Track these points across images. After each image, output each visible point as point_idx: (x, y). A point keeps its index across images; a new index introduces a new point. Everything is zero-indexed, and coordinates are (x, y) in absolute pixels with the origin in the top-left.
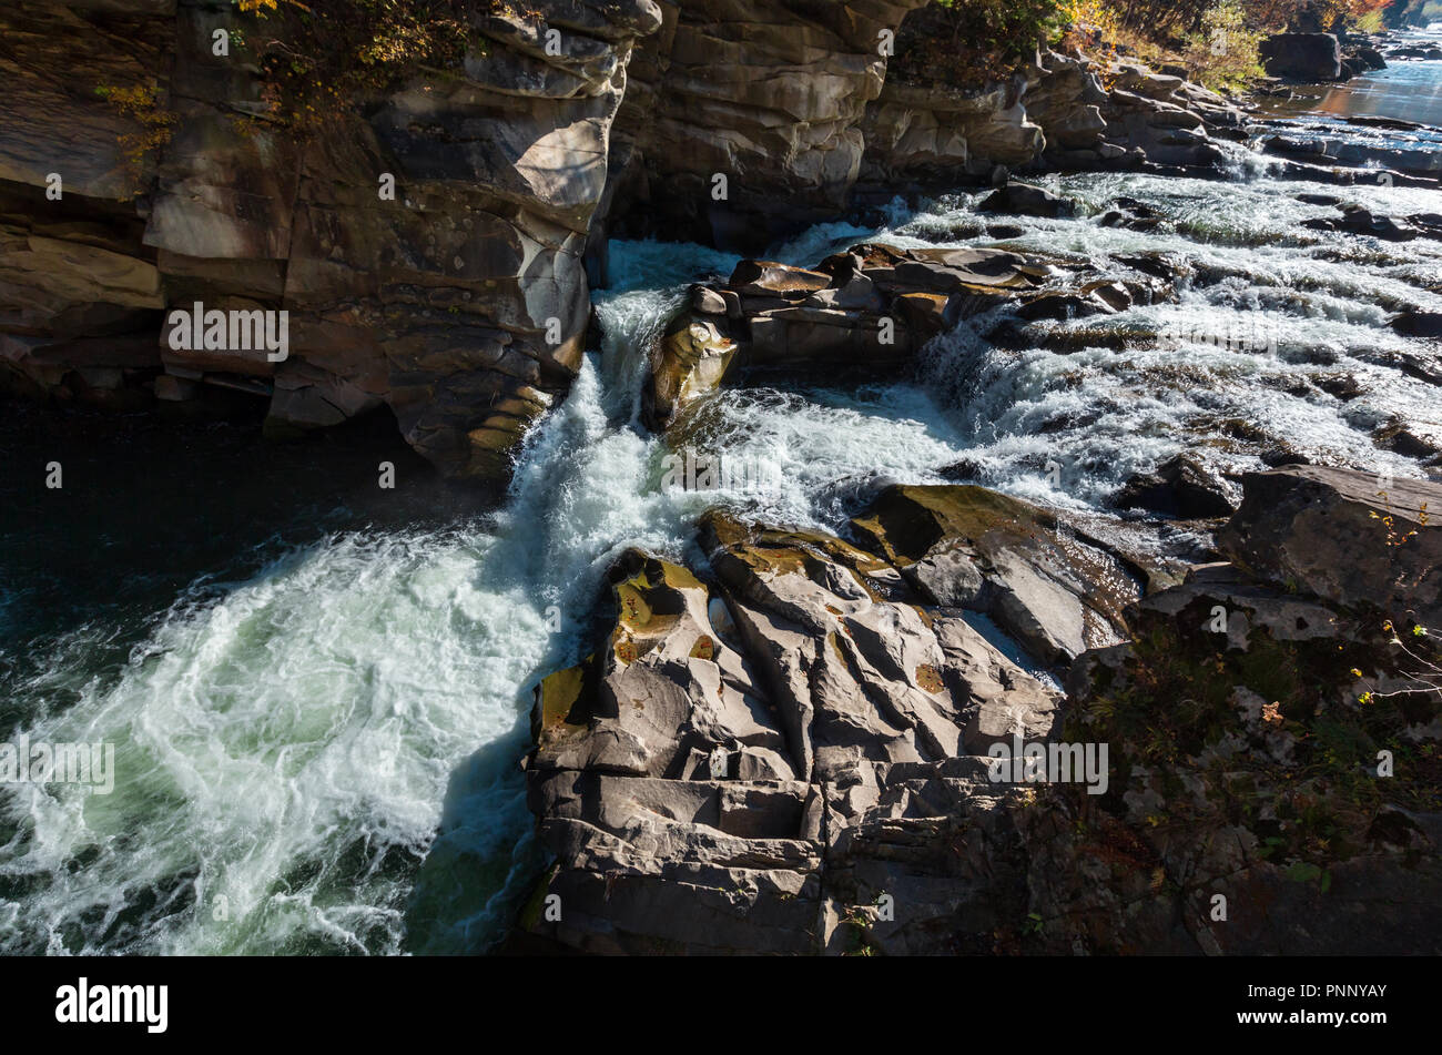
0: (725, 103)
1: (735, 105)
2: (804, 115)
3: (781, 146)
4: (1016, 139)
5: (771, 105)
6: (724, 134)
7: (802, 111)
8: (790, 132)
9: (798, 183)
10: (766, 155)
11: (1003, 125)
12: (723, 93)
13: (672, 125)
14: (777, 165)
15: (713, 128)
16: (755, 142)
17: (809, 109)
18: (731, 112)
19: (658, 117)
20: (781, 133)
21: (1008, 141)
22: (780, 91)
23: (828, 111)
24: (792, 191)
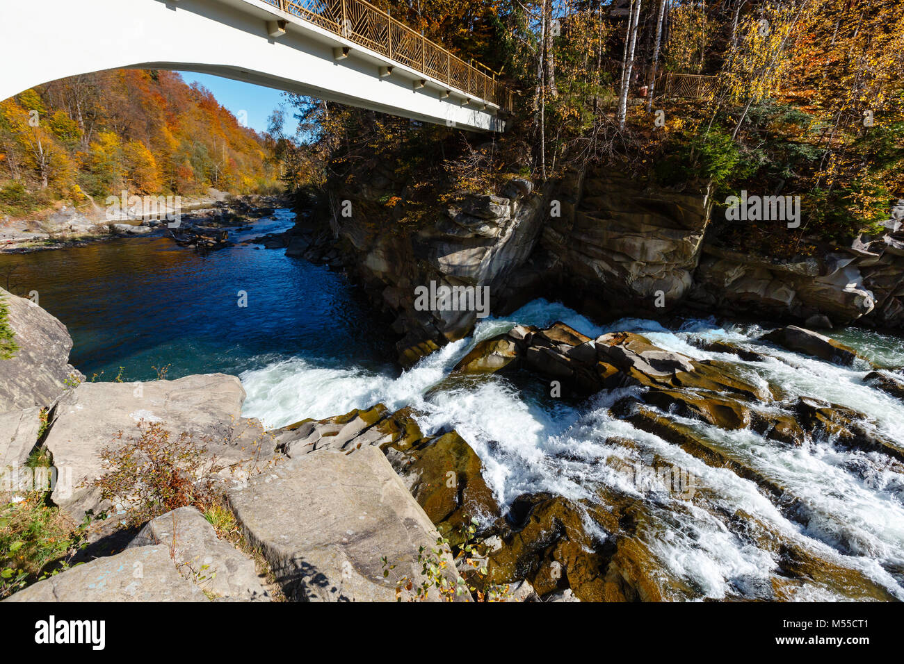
0: (598, 247)
1: (603, 249)
2: (638, 258)
3: (625, 273)
4: (838, 299)
5: (618, 250)
6: (596, 261)
7: (637, 256)
8: (630, 266)
9: (634, 293)
10: (617, 275)
11: (827, 287)
12: (596, 242)
13: (574, 253)
14: (623, 281)
15: (592, 258)
16: (612, 268)
17: (641, 255)
18: (600, 252)
19: (569, 249)
20: (624, 265)
21: (832, 299)
22: (623, 245)
23: (654, 257)
24: (631, 296)
